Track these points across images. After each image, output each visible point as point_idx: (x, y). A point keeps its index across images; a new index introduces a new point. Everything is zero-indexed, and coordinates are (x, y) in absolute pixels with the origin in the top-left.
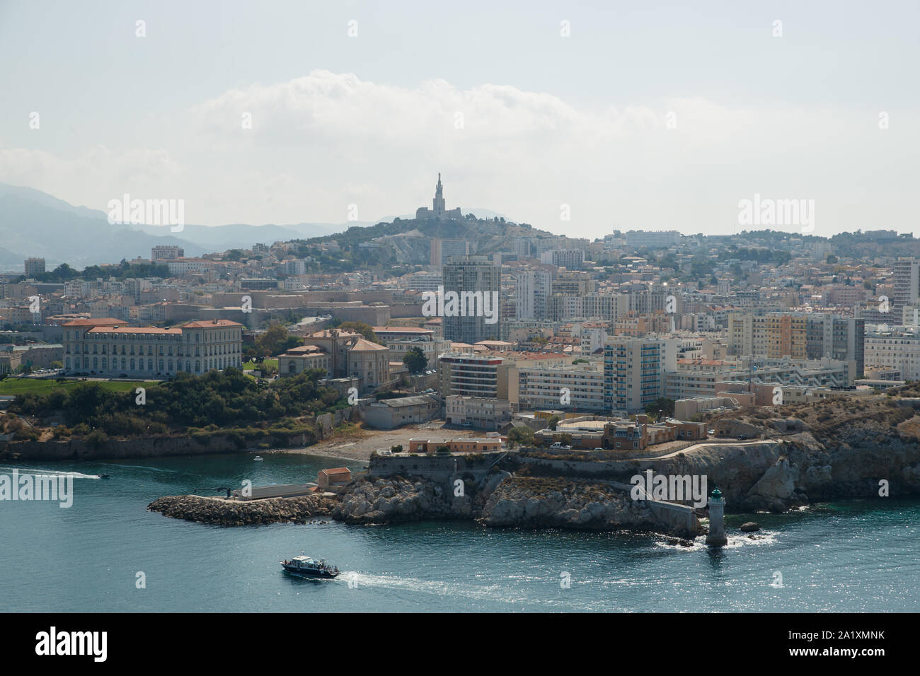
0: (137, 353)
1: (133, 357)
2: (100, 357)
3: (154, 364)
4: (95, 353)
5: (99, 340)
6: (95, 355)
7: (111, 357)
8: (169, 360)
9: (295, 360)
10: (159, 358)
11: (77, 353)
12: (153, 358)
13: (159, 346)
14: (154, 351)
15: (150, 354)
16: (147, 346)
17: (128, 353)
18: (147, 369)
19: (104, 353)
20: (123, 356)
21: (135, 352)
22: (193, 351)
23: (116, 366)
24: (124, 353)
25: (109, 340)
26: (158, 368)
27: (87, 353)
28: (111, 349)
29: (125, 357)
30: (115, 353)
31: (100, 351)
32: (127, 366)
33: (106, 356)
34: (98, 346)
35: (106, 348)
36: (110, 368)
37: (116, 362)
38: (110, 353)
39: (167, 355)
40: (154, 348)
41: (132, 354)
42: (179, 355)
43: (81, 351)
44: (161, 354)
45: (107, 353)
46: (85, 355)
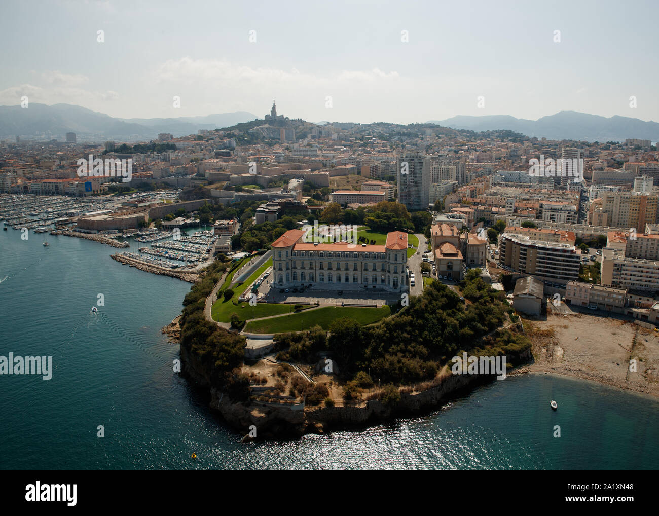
1: (339, 272)
2: (307, 272)
3: (359, 278)
4: (303, 268)
5: (306, 257)
6: (303, 270)
7: (318, 272)
8: (374, 274)
9: (453, 261)
10: (364, 273)
11: (288, 269)
12: (359, 273)
13: (363, 263)
14: (359, 268)
15: (355, 269)
16: (353, 263)
17: (334, 268)
18: (352, 281)
19: (311, 268)
20: (330, 271)
21: (341, 267)
22: (392, 267)
23: (323, 279)
24: (330, 268)
25: (317, 258)
26: (363, 281)
27: (295, 268)
28: (318, 265)
29: (331, 272)
30: (321, 268)
31: (307, 266)
32: (333, 279)
33: (313, 271)
34: (305, 262)
35: (314, 264)
36: (317, 280)
37: (323, 276)
38: (317, 268)
39: (371, 270)
40: (359, 264)
41: (338, 269)
42: (383, 270)
43: (290, 267)
44: (366, 270)
45: (314, 268)
46: (294, 270)
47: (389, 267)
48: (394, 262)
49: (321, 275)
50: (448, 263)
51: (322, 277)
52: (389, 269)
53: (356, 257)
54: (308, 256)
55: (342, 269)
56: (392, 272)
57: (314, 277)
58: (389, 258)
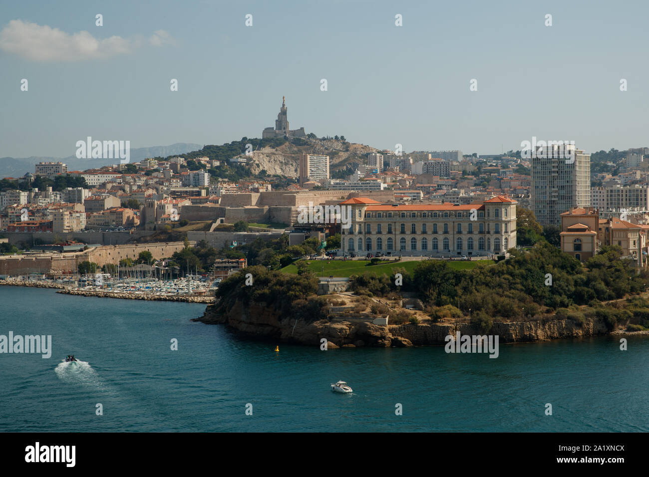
0: (429, 232)
1: (425, 236)
2: (385, 237)
3: (451, 243)
4: (380, 233)
5: (385, 219)
6: (379, 236)
7: (399, 237)
8: (469, 238)
10: (457, 236)
11: (360, 233)
12: (450, 236)
13: (456, 224)
14: (450, 230)
15: (446, 232)
16: (443, 224)
17: (419, 232)
18: (442, 247)
19: (390, 232)
20: (413, 236)
21: (427, 230)
23: (405, 246)
24: (414, 232)
25: (398, 219)
26: (456, 246)
27: (369, 233)
28: (399, 228)
30: (403, 232)
31: (385, 230)
32: (417, 246)
33: (392, 236)
34: (382, 225)
35: (393, 228)
36: (397, 249)
37: (405, 242)
38: (398, 232)
39: (466, 233)
40: (450, 225)
41: (424, 232)
42: (481, 232)
43: (363, 231)
44: (460, 232)
45: (394, 233)
46: (368, 236)
47: (489, 227)
48: (494, 218)
49: (403, 240)
50: (575, 241)
51: (403, 244)
52: (489, 230)
53: (446, 216)
54: (386, 217)
55: (428, 233)
56: (492, 232)
57: (394, 245)
58: (489, 216)
